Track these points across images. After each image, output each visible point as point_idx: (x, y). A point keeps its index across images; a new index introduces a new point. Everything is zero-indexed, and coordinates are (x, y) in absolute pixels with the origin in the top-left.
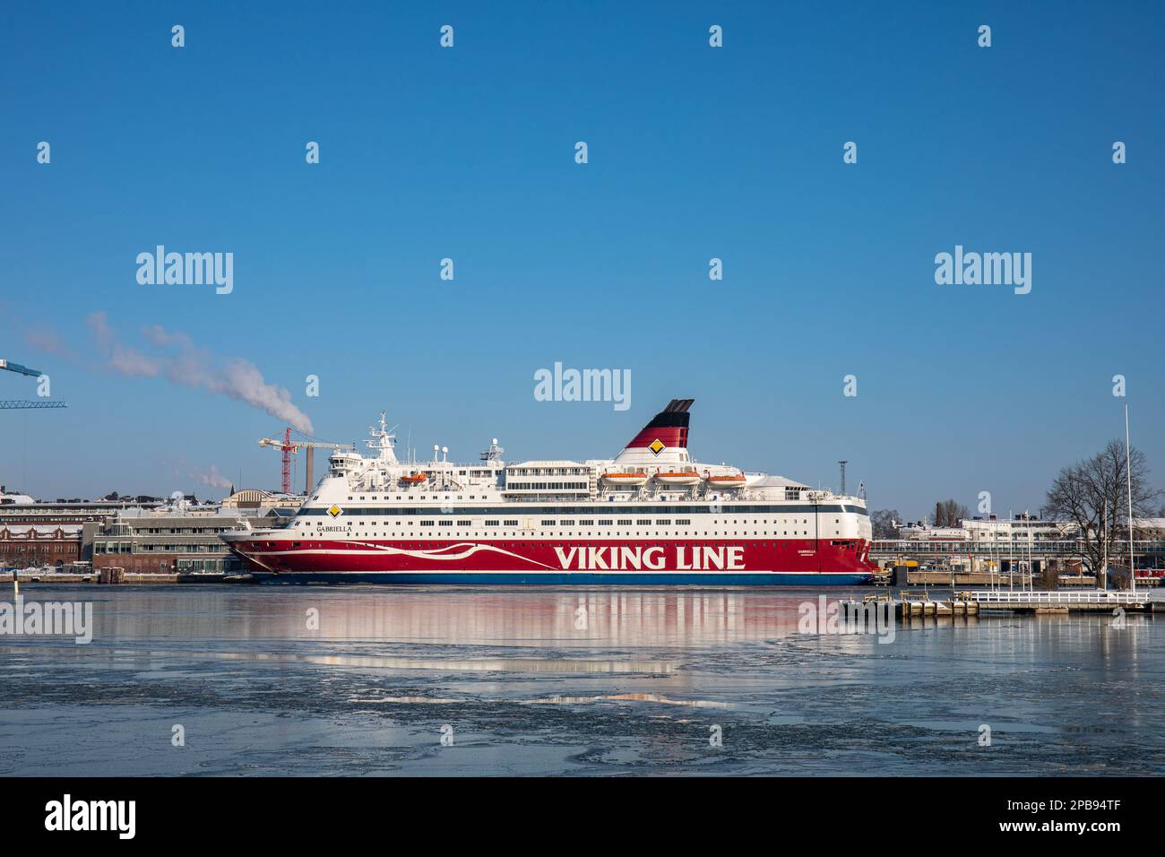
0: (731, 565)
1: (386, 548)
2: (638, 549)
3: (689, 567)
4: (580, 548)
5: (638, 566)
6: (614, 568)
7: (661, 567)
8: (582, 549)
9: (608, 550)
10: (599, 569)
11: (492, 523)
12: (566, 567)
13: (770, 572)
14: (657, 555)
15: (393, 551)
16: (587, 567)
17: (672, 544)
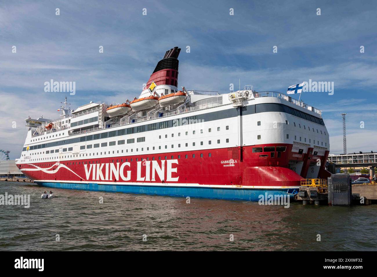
0: (169, 178)
1: (38, 167)
2: (118, 164)
3: (143, 179)
4: (93, 164)
5: (117, 179)
6: (107, 179)
7: (129, 178)
8: (94, 165)
9: (105, 166)
10: (100, 180)
11: (65, 150)
12: (88, 178)
13: (197, 185)
14: (126, 169)
15: (39, 169)
16: (96, 178)
17: (133, 159)
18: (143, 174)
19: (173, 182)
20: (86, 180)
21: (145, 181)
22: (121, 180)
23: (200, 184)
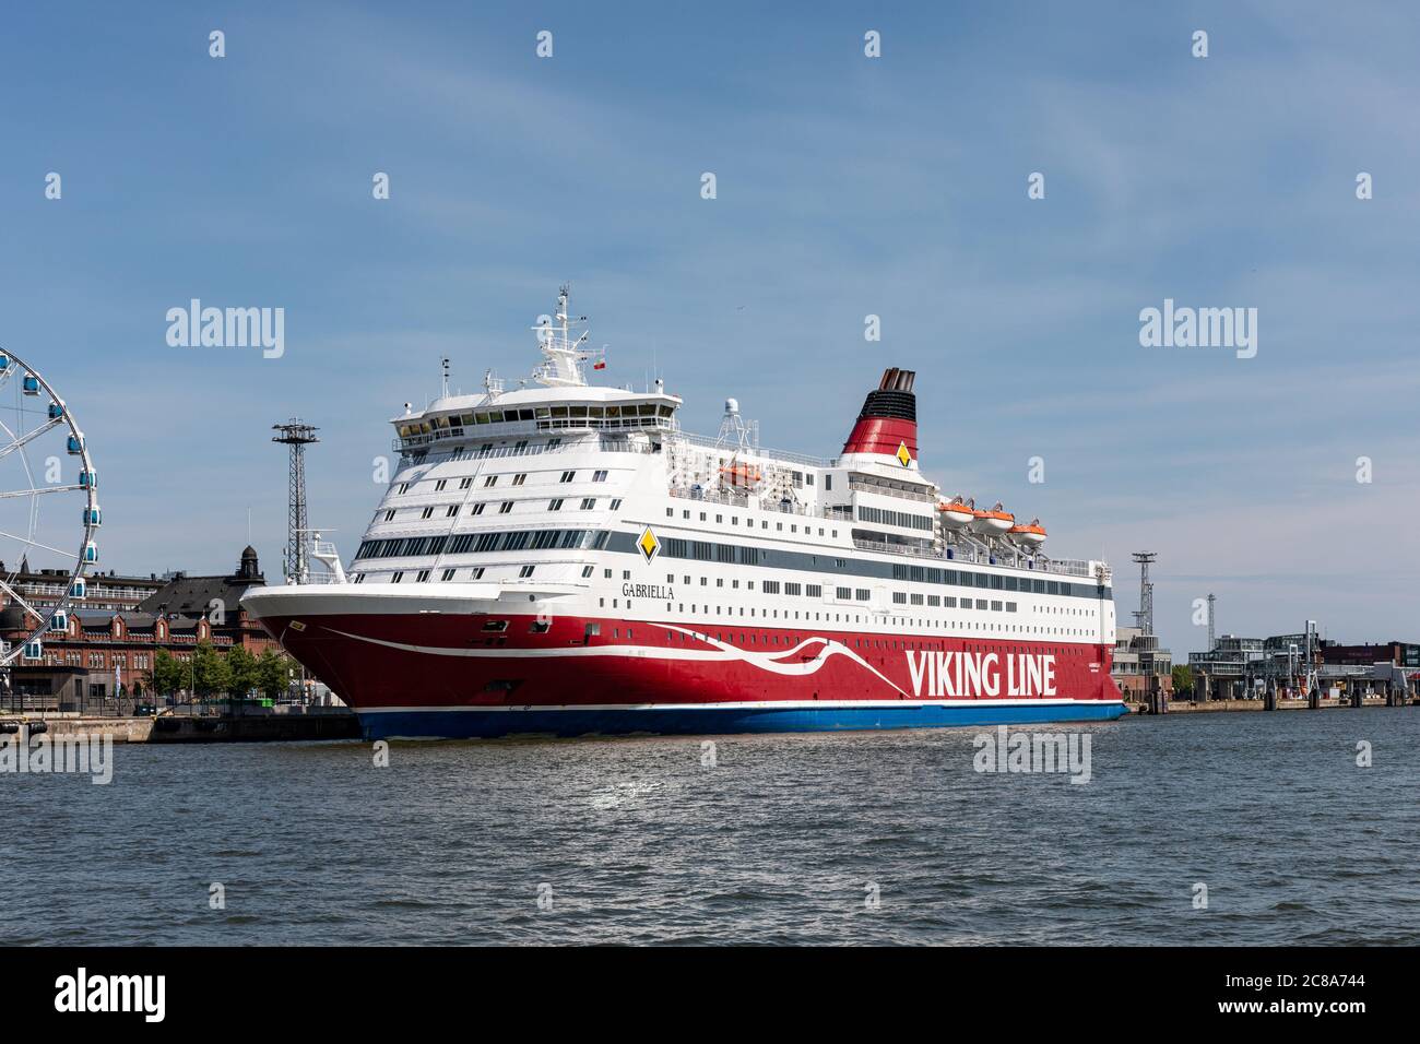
0: (1047, 688)
1: (720, 644)
3: (1017, 691)
4: (929, 653)
6: (959, 693)
7: (996, 691)
8: (931, 654)
9: (954, 657)
10: (947, 697)
11: (843, 593)
12: (917, 692)
13: (1071, 701)
14: (993, 668)
15: (731, 653)
16: (936, 691)
17: (1003, 647)
18: (1017, 685)
19: (1051, 697)
20: (914, 698)
21: (1019, 697)
22: (985, 696)
23: (1076, 698)
